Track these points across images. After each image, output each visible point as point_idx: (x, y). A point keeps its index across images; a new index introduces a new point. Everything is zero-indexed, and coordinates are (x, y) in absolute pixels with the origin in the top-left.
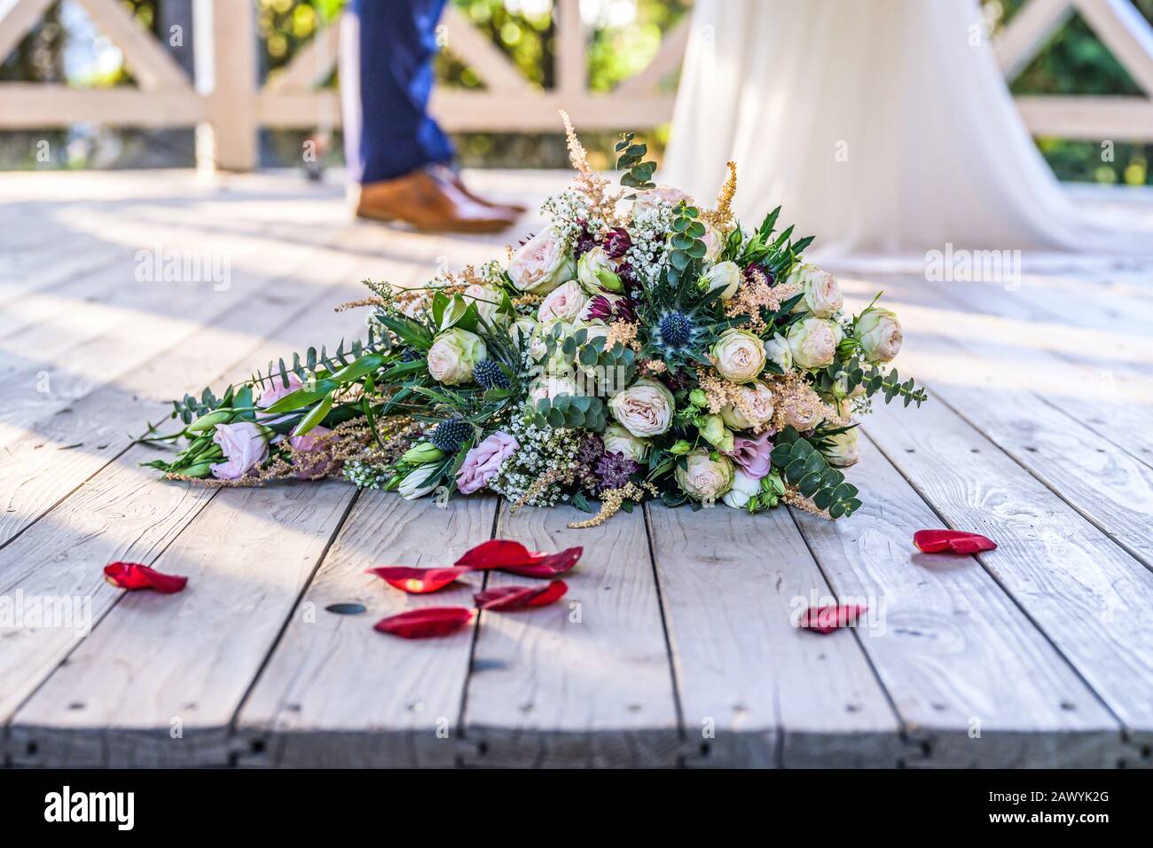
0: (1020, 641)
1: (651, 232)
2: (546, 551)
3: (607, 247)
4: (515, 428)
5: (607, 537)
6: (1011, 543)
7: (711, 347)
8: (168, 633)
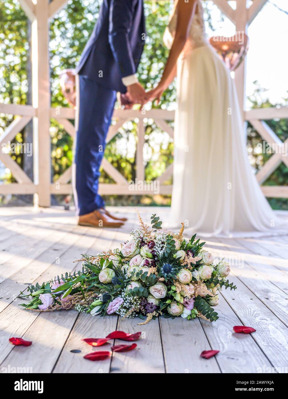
0: (261, 361)
1: (161, 242)
2: (131, 333)
3: (148, 246)
4: (123, 296)
5: (148, 328)
6: (260, 330)
7: (177, 274)
8: (27, 359)
